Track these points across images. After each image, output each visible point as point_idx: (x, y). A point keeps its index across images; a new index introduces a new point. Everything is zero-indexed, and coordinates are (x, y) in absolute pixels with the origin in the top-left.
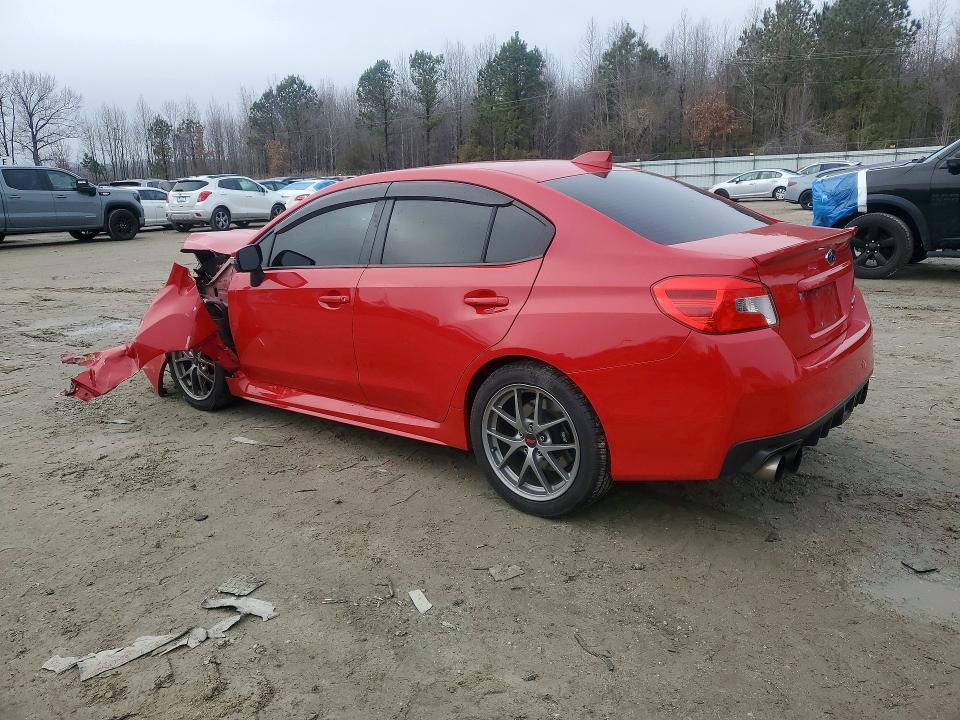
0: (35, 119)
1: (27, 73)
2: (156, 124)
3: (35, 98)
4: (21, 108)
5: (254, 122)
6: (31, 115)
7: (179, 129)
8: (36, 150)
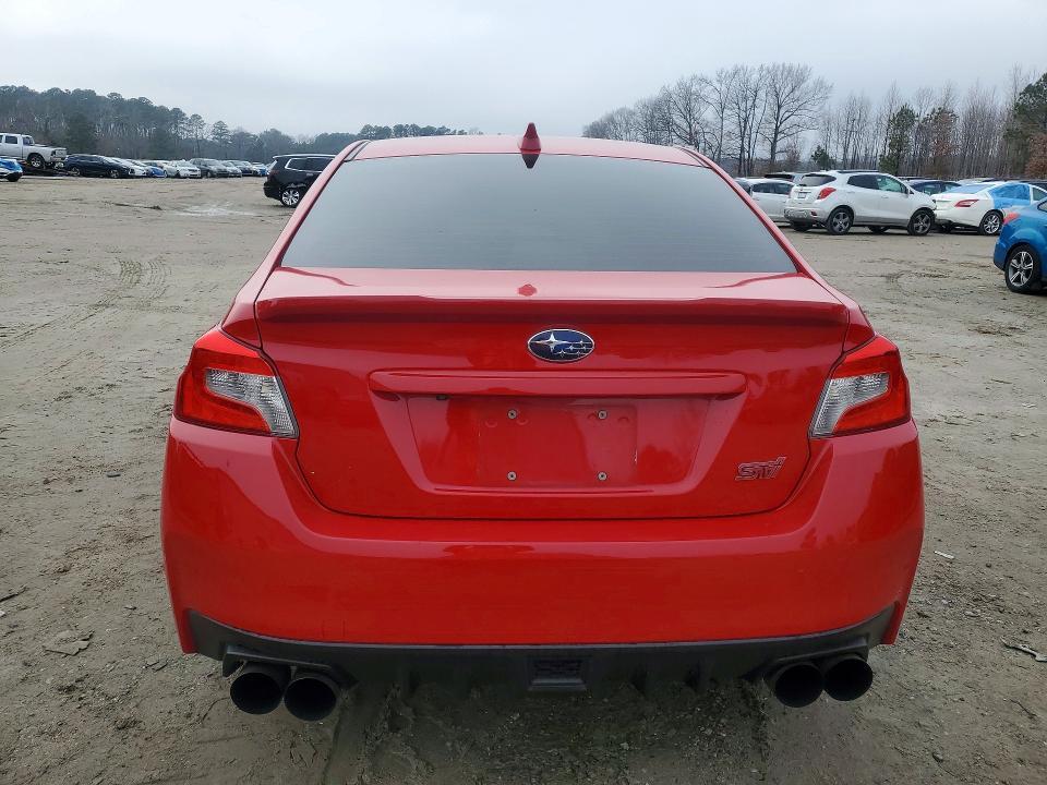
0: (782, 111)
1: (787, 65)
2: (900, 114)
3: (787, 90)
4: (772, 100)
5: (1020, 110)
6: (779, 107)
7: (925, 120)
8: (775, 141)
